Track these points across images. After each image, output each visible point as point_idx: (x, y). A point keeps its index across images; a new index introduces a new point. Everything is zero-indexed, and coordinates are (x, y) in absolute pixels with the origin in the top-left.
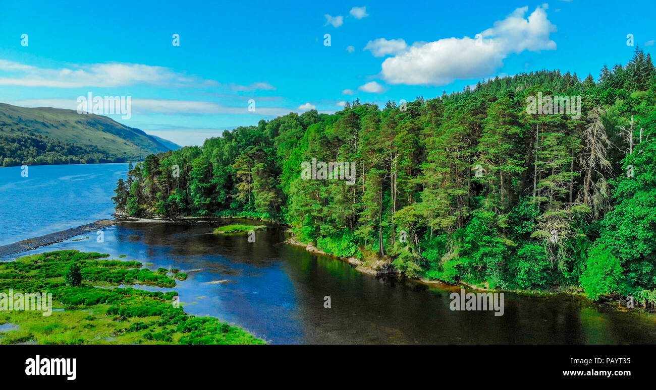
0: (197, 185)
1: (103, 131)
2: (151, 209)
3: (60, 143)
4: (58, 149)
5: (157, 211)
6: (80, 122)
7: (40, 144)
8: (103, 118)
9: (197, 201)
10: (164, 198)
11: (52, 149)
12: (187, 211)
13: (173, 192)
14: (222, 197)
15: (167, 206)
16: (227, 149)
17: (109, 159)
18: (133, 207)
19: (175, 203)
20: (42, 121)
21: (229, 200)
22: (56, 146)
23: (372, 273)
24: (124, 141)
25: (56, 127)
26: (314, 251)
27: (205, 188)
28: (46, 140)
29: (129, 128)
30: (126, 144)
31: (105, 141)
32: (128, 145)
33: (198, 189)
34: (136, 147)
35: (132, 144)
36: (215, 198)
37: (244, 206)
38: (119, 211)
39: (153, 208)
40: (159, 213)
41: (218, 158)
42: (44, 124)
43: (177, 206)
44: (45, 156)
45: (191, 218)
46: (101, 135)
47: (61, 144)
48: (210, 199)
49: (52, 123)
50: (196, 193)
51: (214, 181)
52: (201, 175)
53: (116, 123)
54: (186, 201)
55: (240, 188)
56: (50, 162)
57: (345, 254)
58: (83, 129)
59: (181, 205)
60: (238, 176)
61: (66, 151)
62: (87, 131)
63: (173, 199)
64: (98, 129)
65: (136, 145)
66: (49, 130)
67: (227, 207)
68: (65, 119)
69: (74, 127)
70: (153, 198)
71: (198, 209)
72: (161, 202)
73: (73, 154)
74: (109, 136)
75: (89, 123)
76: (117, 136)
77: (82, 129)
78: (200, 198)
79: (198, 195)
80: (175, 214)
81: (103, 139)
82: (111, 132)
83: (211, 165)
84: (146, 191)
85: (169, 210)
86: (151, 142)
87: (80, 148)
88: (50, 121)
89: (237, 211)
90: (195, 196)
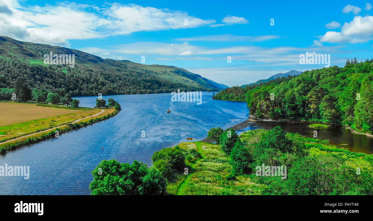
0: (289, 105)
1: (182, 76)
2: (267, 115)
3: (167, 82)
4: (167, 85)
5: (270, 116)
6: (172, 72)
7: (159, 83)
8: (182, 69)
9: (289, 113)
10: (273, 110)
11: (164, 86)
12: (283, 117)
13: (277, 108)
14: (301, 111)
15: (274, 114)
17: (188, 90)
18: (259, 114)
19: (278, 113)
20: (155, 72)
21: (304, 113)
24: (192, 81)
25: (162, 74)
27: (292, 107)
28: (160, 81)
29: (194, 74)
30: (193, 82)
31: (184, 81)
32: (194, 83)
33: (289, 106)
34: (198, 84)
35: (196, 82)
36: (297, 111)
37: (312, 116)
38: (252, 116)
40: (271, 117)
42: (157, 73)
43: (278, 115)
44: (162, 89)
45: (286, 120)
46: (181, 78)
48: (295, 112)
50: (288, 109)
51: (297, 103)
52: (290, 100)
54: (284, 112)
55: (311, 107)
56: (165, 92)
58: (173, 75)
59: (281, 114)
60: (310, 101)
61: (170, 86)
62: (175, 76)
63: (277, 111)
64: (180, 75)
65: (198, 83)
66: (159, 76)
67: (303, 116)
68: (165, 70)
69: (169, 74)
70: (268, 110)
71: (289, 116)
72: (271, 112)
73: (173, 88)
74: (185, 78)
75: (176, 72)
76: (189, 79)
78: (290, 111)
79: (289, 110)
80: (278, 118)
81: (183, 80)
82: (186, 77)
83: (295, 95)
84: (264, 107)
86: (204, 81)
87: (175, 85)
88: (159, 71)
89: (308, 118)
90: (287, 110)
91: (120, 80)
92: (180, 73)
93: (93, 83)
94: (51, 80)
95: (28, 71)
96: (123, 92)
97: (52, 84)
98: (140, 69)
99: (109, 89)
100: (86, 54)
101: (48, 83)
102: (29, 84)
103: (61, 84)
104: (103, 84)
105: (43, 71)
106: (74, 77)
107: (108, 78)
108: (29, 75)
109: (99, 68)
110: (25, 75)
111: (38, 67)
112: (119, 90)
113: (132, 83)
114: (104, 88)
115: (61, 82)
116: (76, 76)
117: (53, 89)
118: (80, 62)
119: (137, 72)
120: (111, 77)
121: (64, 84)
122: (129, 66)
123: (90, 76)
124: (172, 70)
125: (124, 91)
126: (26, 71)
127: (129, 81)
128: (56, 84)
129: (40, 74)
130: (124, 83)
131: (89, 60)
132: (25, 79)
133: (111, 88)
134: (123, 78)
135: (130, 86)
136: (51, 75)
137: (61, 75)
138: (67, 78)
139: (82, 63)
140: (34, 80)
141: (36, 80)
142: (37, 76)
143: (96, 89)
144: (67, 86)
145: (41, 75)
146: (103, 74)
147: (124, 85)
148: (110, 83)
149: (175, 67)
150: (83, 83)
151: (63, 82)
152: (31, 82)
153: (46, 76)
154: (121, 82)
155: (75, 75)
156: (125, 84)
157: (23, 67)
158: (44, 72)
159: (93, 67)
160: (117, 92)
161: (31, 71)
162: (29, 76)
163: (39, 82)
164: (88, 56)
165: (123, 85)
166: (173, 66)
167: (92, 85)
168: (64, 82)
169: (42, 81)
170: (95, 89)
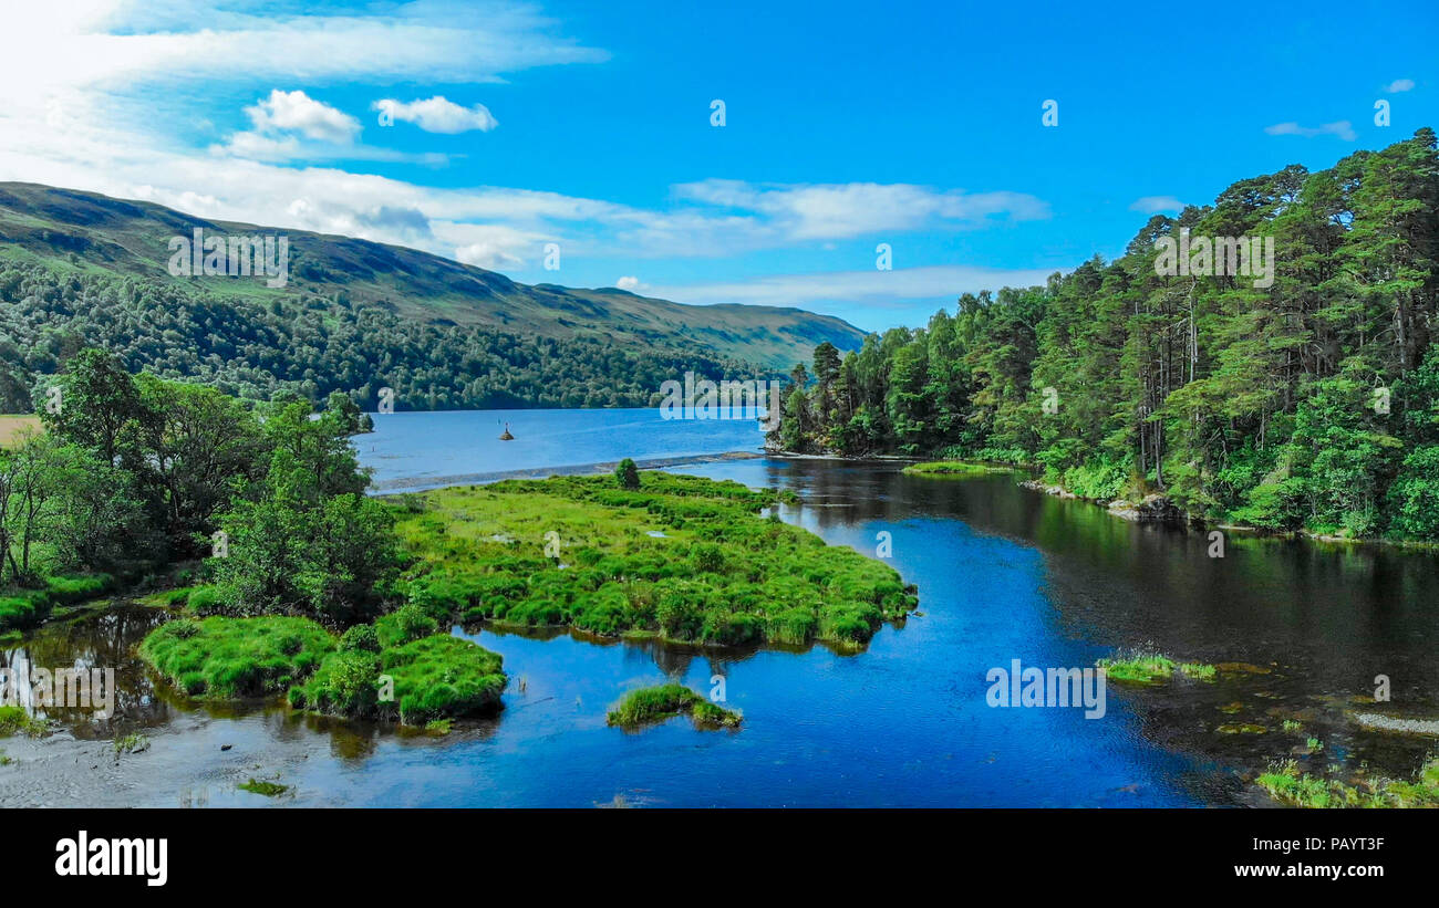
0: (900, 396)
2: (821, 439)
3: (747, 367)
4: (742, 377)
5: (831, 443)
6: (786, 330)
7: (713, 368)
8: (829, 320)
9: (900, 427)
10: (844, 420)
11: (732, 378)
12: (882, 444)
13: (858, 409)
14: (945, 418)
15: (847, 435)
16: (963, 329)
18: (790, 435)
19: (861, 429)
20: (721, 330)
21: (959, 425)
22: (739, 373)
23: (1130, 515)
25: (744, 340)
26: (1059, 493)
27: (914, 403)
28: (723, 362)
33: (902, 403)
36: (933, 422)
37: (986, 439)
38: (771, 442)
39: (824, 439)
40: (833, 446)
41: (940, 344)
42: (725, 336)
43: (865, 435)
45: (890, 458)
47: (749, 370)
48: (922, 423)
49: (737, 332)
50: (899, 412)
51: (929, 389)
52: (908, 377)
53: (851, 330)
54: (882, 426)
55: (977, 401)
57: (1104, 492)
58: (792, 342)
59: (872, 433)
60: (974, 378)
62: (799, 346)
63: (857, 422)
66: (732, 346)
68: (763, 324)
69: (775, 339)
70: (826, 420)
71: (903, 443)
72: (838, 427)
75: (802, 331)
77: (790, 342)
78: (905, 420)
79: (901, 416)
80: (862, 450)
83: (926, 358)
84: (815, 408)
85: (852, 441)
88: (735, 328)
89: (973, 447)
90: (896, 417)
91: (553, 357)
92: (819, 334)
93: (438, 363)
94: (265, 352)
95: (183, 318)
96: (553, 398)
97: (267, 364)
98: (658, 318)
99: (497, 387)
100: (447, 265)
101: (253, 362)
102: (175, 362)
103: (304, 366)
104: (477, 369)
105: (239, 319)
106: (362, 342)
107: (506, 348)
108: (181, 331)
109: (485, 313)
110: (166, 332)
111: (222, 306)
112: (538, 390)
113: (598, 369)
114: (476, 382)
115: (307, 357)
116: (371, 339)
117: (267, 382)
118: (416, 290)
119: (636, 331)
120: (519, 345)
121: (316, 368)
122: (616, 310)
123: (430, 340)
124: (789, 322)
125: (560, 394)
126: (171, 320)
127: (588, 361)
128: (284, 363)
129: (227, 331)
130: (564, 369)
131: (452, 285)
132: (164, 347)
133: (504, 384)
134: (566, 350)
135: (589, 377)
136: (269, 333)
137: (311, 333)
138: (333, 346)
139: (420, 296)
140: (199, 352)
141: (206, 348)
142: (214, 338)
143: (441, 388)
144: (328, 374)
145: (232, 334)
146: (487, 334)
147: (566, 376)
148: (507, 365)
149: (801, 311)
150: (394, 362)
151: (313, 361)
152: (182, 358)
153: (251, 336)
154: (554, 362)
155: (366, 337)
156: (570, 369)
157: (163, 304)
158: (242, 321)
159: (462, 310)
160: (528, 397)
161: (191, 319)
162: (183, 337)
163: (215, 357)
164: (451, 270)
165: (560, 374)
166: (794, 310)
167: (430, 372)
168: (317, 358)
169: (228, 354)
170: (437, 386)
